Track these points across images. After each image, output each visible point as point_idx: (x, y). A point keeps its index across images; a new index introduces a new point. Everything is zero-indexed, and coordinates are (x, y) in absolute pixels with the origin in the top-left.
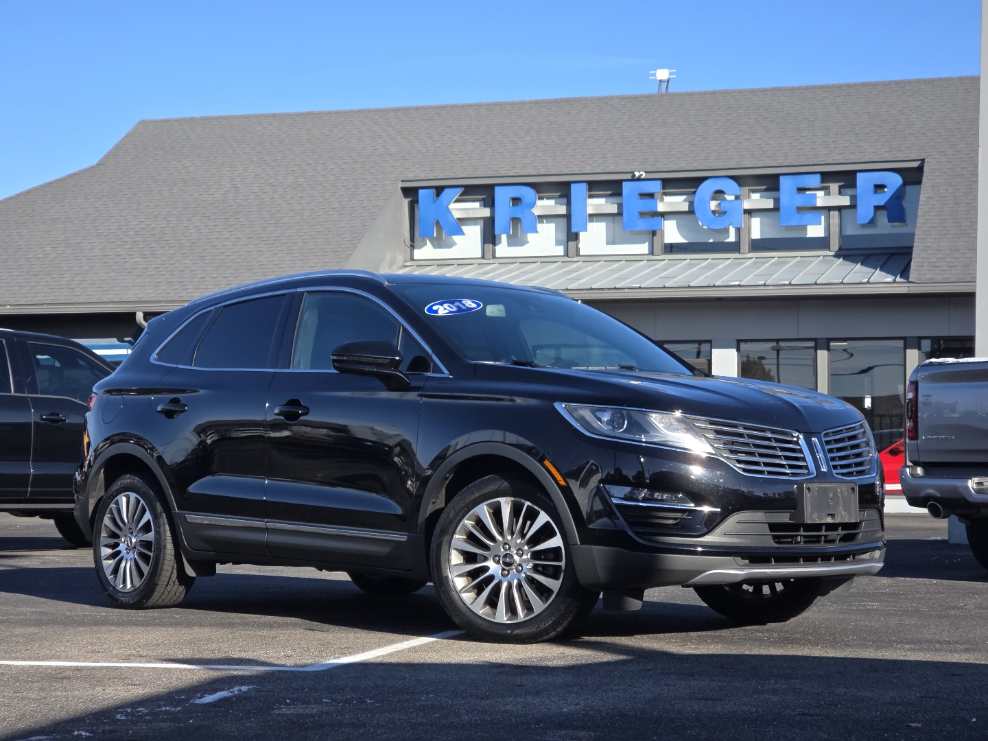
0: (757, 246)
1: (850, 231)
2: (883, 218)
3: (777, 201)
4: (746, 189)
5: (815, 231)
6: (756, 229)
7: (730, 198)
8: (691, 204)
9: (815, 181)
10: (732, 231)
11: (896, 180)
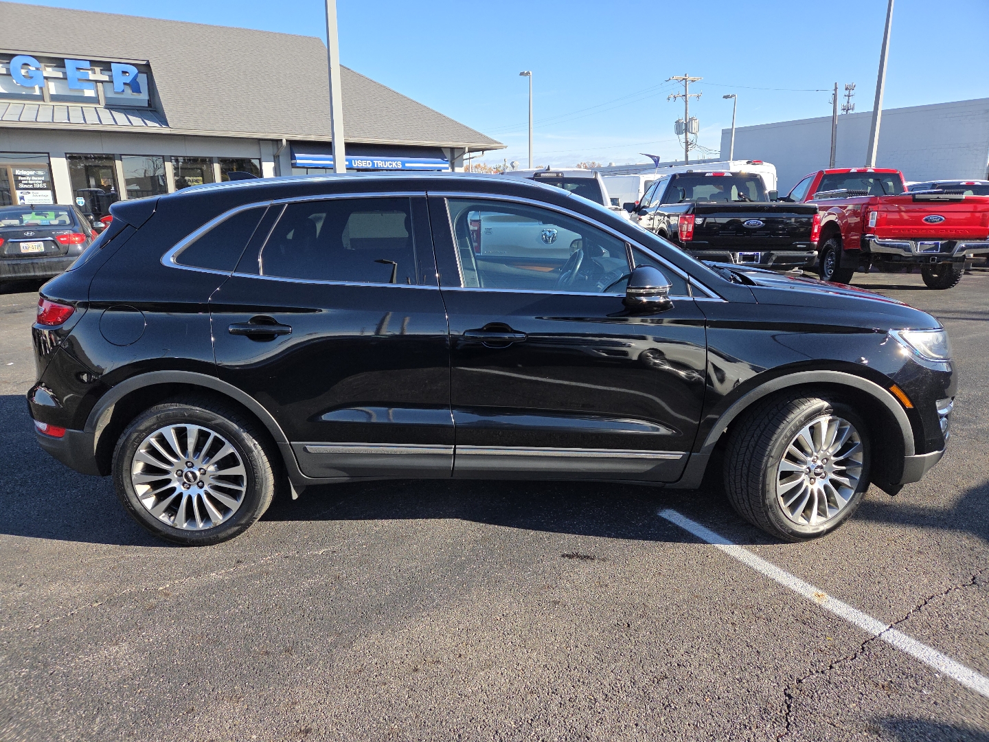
0: (54, 98)
1: (110, 95)
2: (128, 91)
3: (65, 73)
4: (42, 65)
5: (89, 93)
6: (52, 88)
7: (32, 68)
8: (8, 69)
9: (87, 64)
10: (37, 88)
11: (134, 70)
